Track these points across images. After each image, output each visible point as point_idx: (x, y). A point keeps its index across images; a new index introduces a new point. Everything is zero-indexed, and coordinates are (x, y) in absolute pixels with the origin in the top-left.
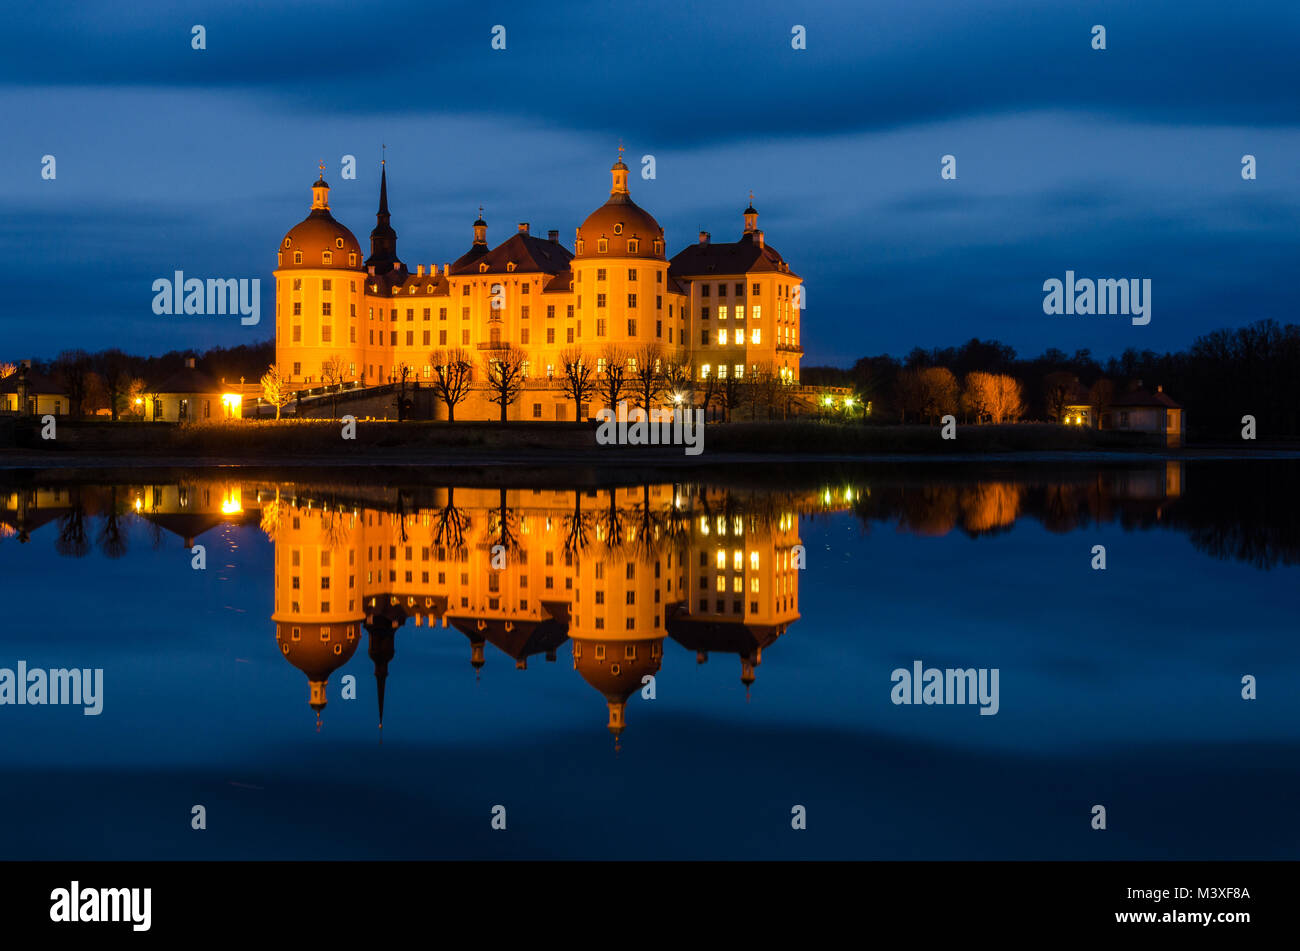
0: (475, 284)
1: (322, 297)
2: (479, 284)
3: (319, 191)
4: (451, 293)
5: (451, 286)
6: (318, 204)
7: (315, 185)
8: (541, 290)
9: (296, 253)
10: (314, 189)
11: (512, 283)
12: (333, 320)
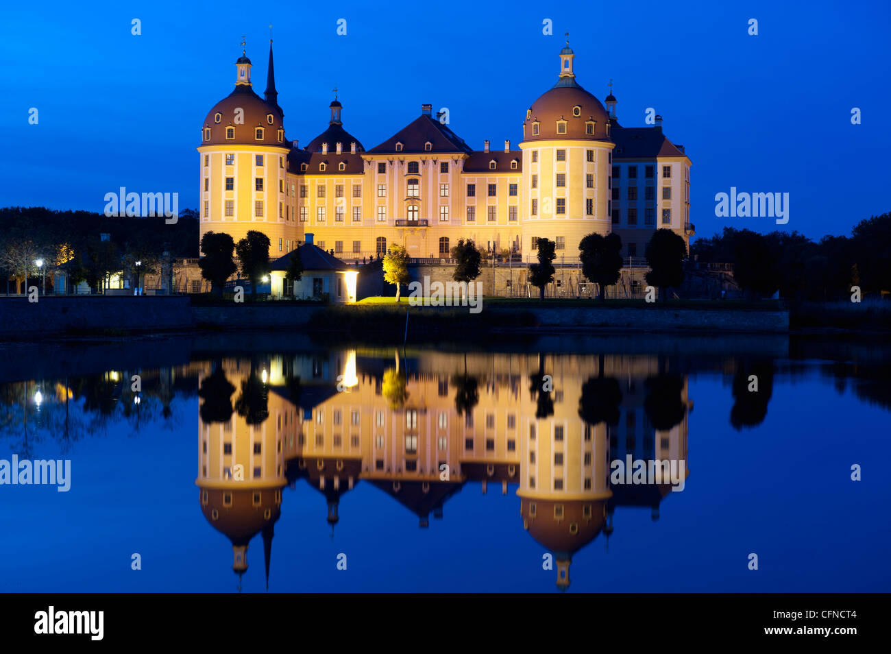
0: (391, 163)
1: (255, 172)
2: (396, 162)
3: (243, 67)
4: (365, 170)
5: (366, 164)
6: (242, 80)
7: (240, 61)
8: (461, 169)
9: (227, 128)
10: (238, 65)
11: (431, 162)
12: (265, 195)
